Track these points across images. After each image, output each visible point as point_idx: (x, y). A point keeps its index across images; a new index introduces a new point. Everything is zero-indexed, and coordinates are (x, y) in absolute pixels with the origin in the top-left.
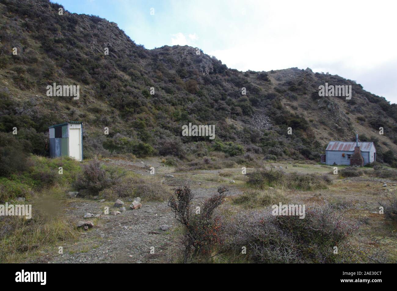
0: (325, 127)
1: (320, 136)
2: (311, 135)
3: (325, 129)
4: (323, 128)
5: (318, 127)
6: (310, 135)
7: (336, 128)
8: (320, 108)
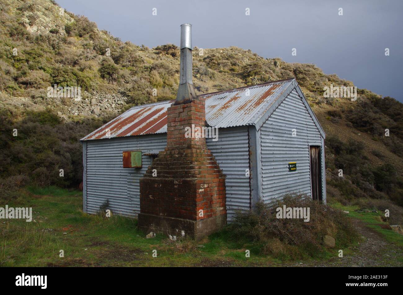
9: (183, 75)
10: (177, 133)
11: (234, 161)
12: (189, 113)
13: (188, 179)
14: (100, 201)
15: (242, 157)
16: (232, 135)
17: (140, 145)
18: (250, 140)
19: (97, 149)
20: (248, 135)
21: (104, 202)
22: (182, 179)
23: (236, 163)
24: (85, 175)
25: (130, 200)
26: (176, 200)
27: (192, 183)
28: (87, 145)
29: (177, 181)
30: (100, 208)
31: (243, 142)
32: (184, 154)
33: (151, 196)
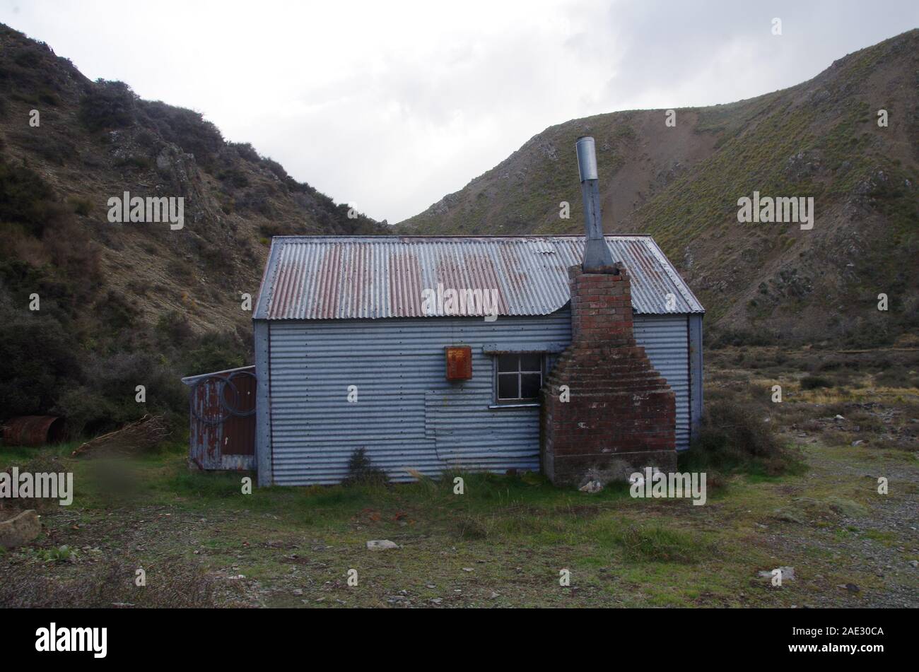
0: (147, 242)
1: (128, 277)
2: (80, 262)
3: (151, 251)
4: (142, 245)
5: (115, 239)
6: (71, 261)
7: (199, 247)
8: (122, 165)
9: (595, 225)
10: (603, 320)
11: (665, 362)
12: (625, 290)
13: (659, 391)
14: (341, 454)
15: (677, 356)
16: (661, 324)
17: (462, 334)
18: (691, 332)
19: (310, 340)
20: (688, 326)
21: (352, 453)
22: (648, 392)
23: (668, 364)
24: (266, 400)
25: (434, 441)
26: (636, 424)
27: (667, 397)
28: (269, 329)
29: (640, 396)
30: (350, 467)
31: (679, 334)
32: (630, 353)
33: (582, 424)
